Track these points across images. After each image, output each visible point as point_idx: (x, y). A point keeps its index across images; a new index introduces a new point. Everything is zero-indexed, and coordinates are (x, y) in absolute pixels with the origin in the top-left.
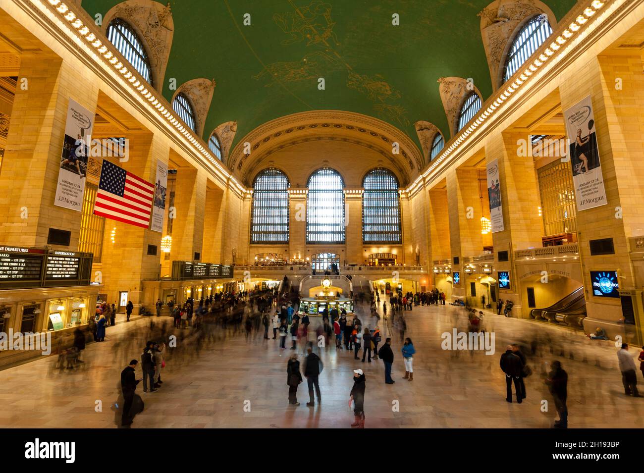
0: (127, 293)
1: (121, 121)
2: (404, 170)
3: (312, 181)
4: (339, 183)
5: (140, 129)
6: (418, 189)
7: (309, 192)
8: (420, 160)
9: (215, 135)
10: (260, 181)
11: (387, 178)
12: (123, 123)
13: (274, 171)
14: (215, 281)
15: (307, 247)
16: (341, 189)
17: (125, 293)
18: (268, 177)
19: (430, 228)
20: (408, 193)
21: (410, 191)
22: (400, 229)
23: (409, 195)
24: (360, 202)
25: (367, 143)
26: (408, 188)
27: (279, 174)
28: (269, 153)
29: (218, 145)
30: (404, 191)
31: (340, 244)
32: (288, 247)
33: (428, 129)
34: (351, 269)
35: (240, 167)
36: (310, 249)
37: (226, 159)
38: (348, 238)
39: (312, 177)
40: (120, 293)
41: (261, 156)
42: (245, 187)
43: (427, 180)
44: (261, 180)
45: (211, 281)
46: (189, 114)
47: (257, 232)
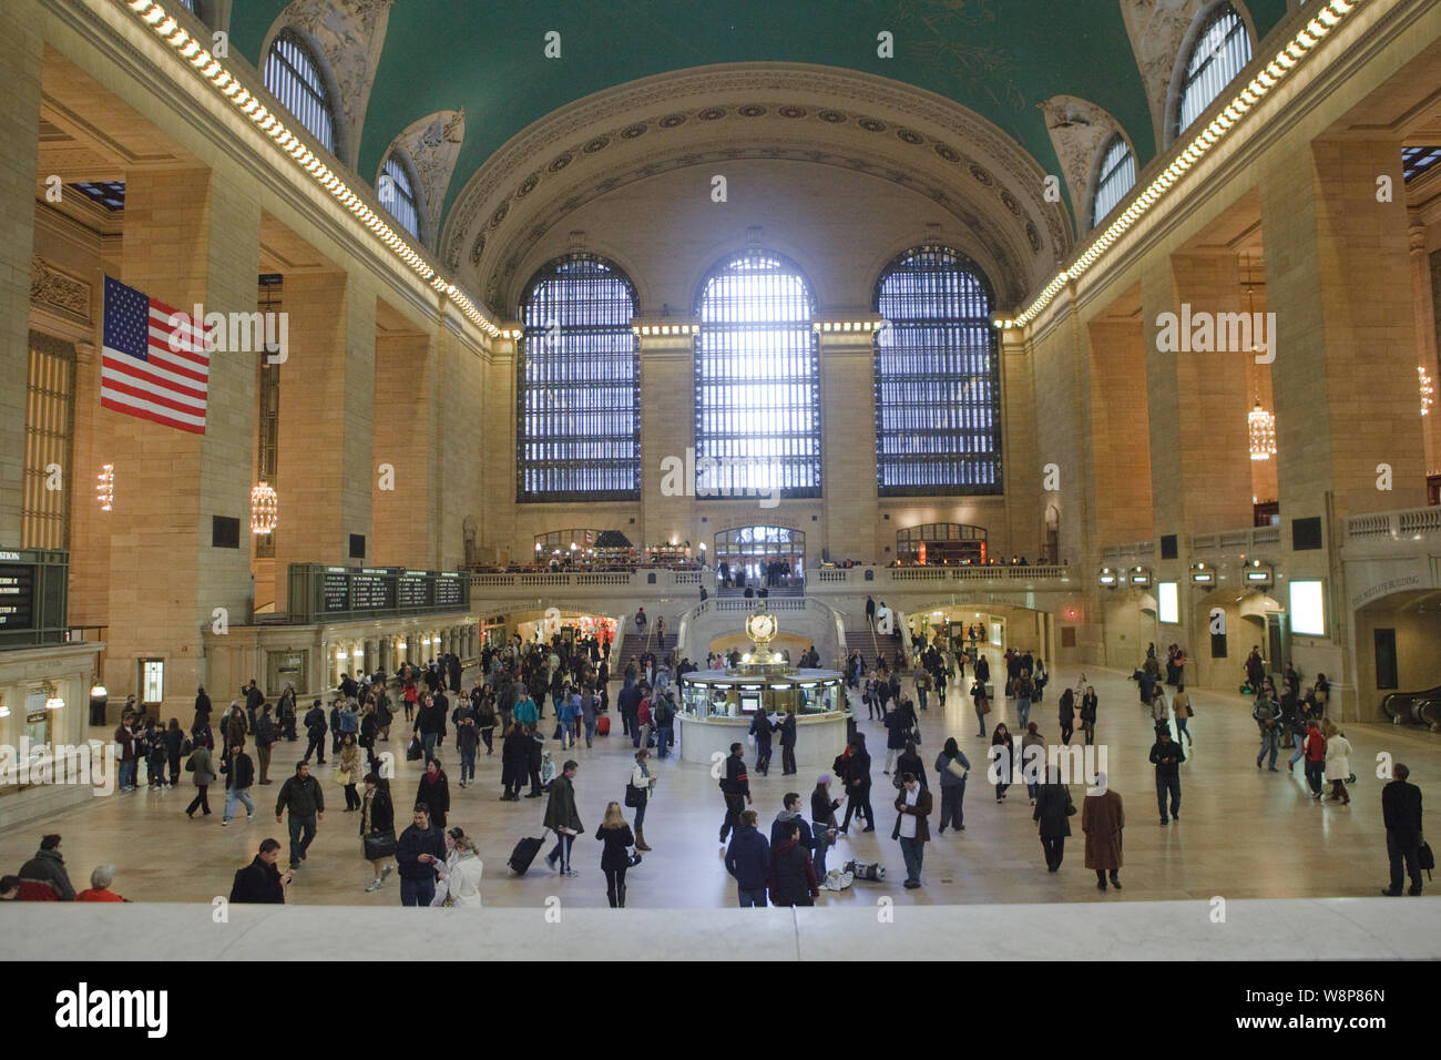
0: (160, 665)
1: (110, 134)
2: (1008, 254)
3: (712, 294)
4: (799, 301)
5: (171, 156)
6: (1056, 314)
7: (701, 331)
8: (1061, 223)
9: (398, 158)
10: (542, 299)
11: (956, 281)
12: (118, 140)
13: (586, 263)
14: (415, 621)
15: (699, 509)
16: (807, 317)
17: (154, 664)
18: (568, 286)
20: (1020, 330)
21: (1029, 323)
22: (998, 445)
23: (1027, 333)
24: (866, 359)
25: (889, 166)
26: (1023, 312)
27: (605, 275)
28: (572, 205)
29: (406, 188)
30: (1009, 324)
31: (805, 497)
32: (639, 509)
33: (1083, 122)
34: (842, 577)
35: (476, 256)
36: (709, 515)
37: (432, 232)
38: (831, 479)
39: (712, 281)
40: (141, 664)
41: (542, 216)
42: (496, 319)
43: (1080, 288)
44: (546, 295)
45: (404, 622)
46: (314, 94)
47: (537, 465)
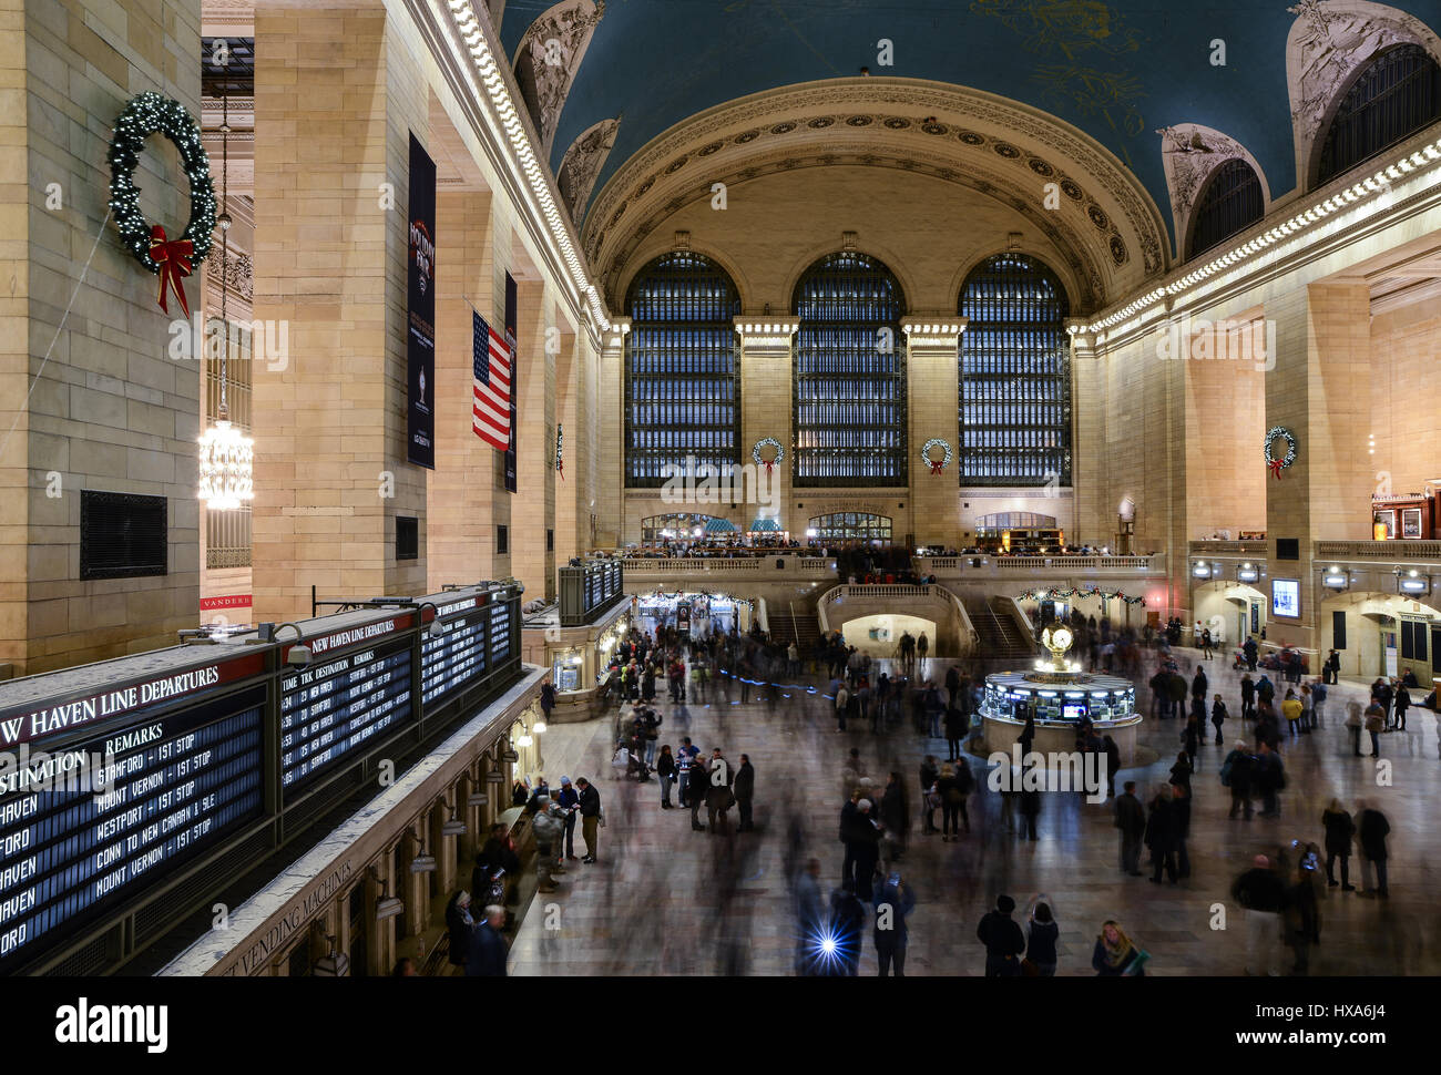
2: (1084, 263)
6: (1143, 326)
7: (799, 330)
8: (1159, 240)
15: (795, 496)
19: (1184, 447)
20: (1095, 336)
21: (1106, 331)
22: (1066, 442)
23: (1101, 340)
24: (953, 361)
26: (1101, 319)
28: (676, 204)
30: (1083, 329)
31: (889, 485)
33: (1203, 148)
34: (953, 564)
36: (804, 501)
38: (918, 470)
41: (650, 215)
42: (611, 313)
43: (1178, 304)
